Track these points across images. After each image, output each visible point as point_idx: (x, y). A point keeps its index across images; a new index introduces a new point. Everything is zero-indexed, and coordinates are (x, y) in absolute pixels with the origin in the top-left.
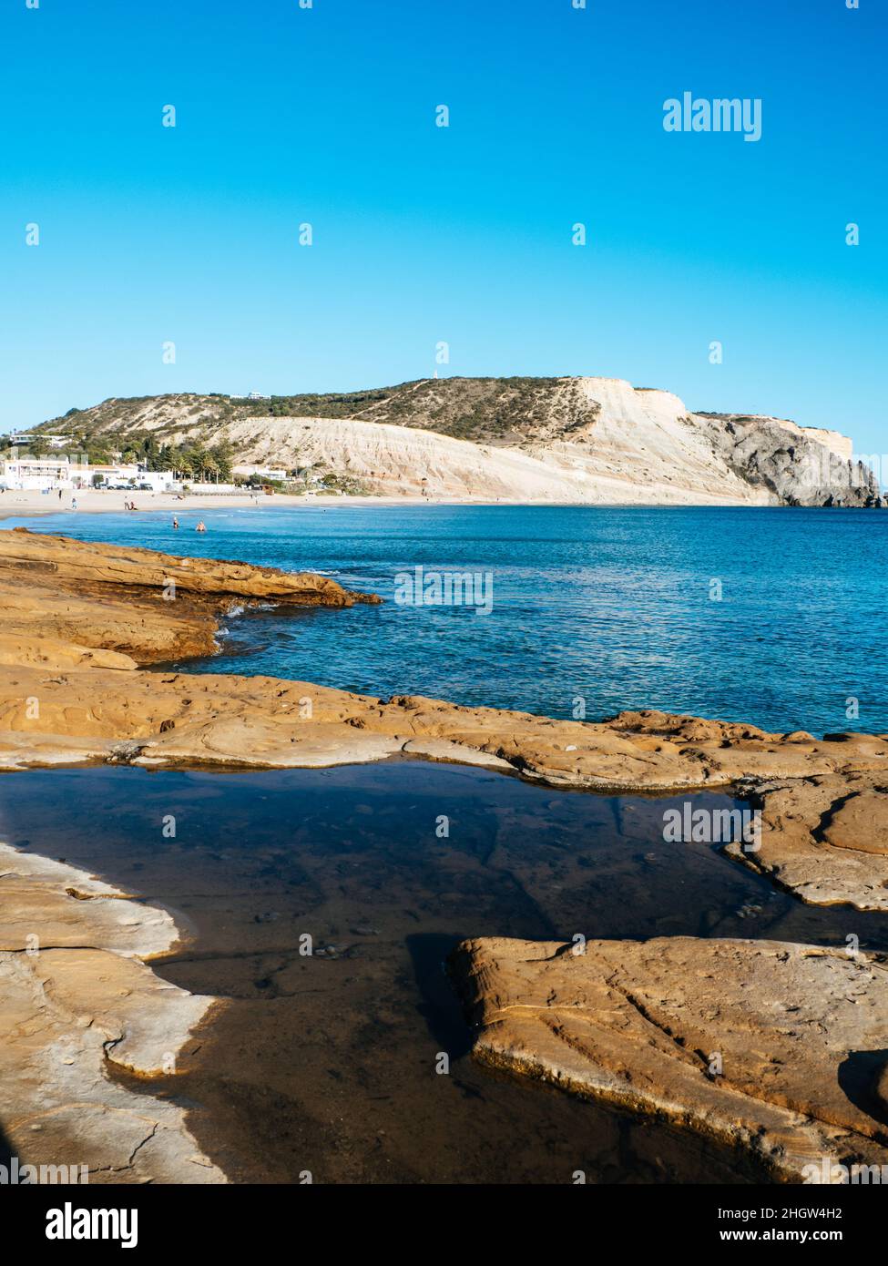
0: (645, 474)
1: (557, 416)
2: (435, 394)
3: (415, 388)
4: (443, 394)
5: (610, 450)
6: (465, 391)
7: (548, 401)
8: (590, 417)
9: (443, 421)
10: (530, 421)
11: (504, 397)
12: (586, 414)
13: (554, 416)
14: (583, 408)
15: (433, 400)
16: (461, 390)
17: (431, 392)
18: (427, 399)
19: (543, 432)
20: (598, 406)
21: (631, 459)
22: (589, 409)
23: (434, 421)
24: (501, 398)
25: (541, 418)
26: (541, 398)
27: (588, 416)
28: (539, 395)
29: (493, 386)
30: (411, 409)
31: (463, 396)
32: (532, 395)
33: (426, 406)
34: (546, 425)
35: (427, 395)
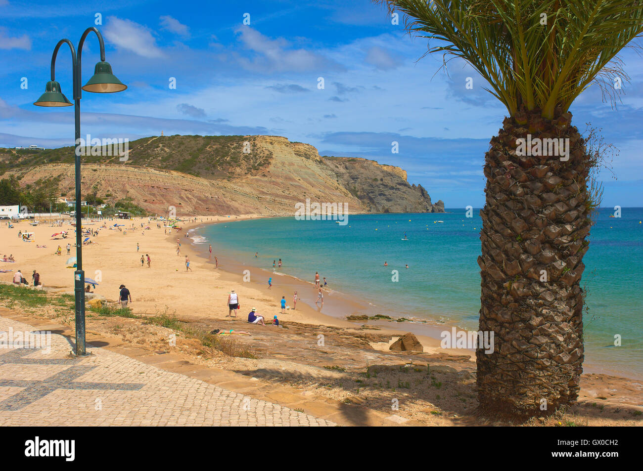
0: (304, 195)
1: (246, 159)
2: (164, 146)
3: (149, 142)
4: (169, 147)
5: (281, 181)
6: (183, 144)
7: (238, 150)
8: (267, 160)
9: (171, 163)
10: (229, 163)
11: (209, 148)
12: (264, 158)
13: (244, 160)
14: (261, 155)
15: (162, 150)
16: (181, 143)
17: (161, 145)
18: (159, 149)
19: (238, 170)
20: (271, 154)
21: (296, 186)
22: (265, 155)
23: (165, 164)
24: (207, 148)
25: (235, 160)
26: (234, 148)
27: (265, 160)
28: (232, 146)
29: (202, 142)
30: (148, 156)
31: (182, 147)
32: (228, 147)
33: (158, 154)
34: (240, 166)
35: (158, 147)
